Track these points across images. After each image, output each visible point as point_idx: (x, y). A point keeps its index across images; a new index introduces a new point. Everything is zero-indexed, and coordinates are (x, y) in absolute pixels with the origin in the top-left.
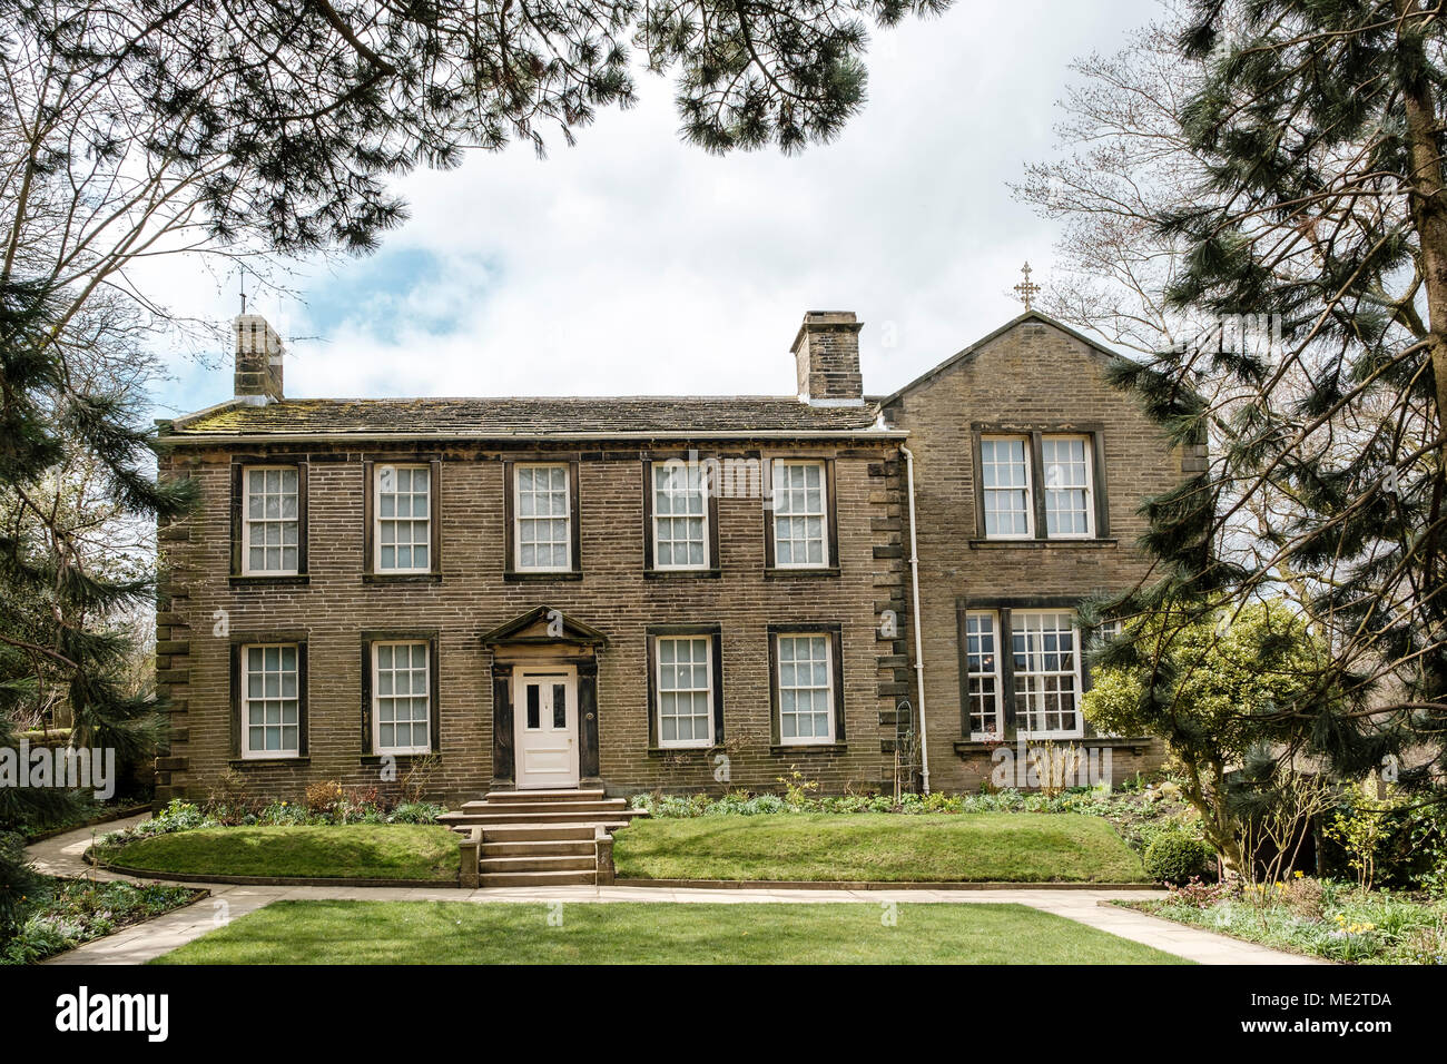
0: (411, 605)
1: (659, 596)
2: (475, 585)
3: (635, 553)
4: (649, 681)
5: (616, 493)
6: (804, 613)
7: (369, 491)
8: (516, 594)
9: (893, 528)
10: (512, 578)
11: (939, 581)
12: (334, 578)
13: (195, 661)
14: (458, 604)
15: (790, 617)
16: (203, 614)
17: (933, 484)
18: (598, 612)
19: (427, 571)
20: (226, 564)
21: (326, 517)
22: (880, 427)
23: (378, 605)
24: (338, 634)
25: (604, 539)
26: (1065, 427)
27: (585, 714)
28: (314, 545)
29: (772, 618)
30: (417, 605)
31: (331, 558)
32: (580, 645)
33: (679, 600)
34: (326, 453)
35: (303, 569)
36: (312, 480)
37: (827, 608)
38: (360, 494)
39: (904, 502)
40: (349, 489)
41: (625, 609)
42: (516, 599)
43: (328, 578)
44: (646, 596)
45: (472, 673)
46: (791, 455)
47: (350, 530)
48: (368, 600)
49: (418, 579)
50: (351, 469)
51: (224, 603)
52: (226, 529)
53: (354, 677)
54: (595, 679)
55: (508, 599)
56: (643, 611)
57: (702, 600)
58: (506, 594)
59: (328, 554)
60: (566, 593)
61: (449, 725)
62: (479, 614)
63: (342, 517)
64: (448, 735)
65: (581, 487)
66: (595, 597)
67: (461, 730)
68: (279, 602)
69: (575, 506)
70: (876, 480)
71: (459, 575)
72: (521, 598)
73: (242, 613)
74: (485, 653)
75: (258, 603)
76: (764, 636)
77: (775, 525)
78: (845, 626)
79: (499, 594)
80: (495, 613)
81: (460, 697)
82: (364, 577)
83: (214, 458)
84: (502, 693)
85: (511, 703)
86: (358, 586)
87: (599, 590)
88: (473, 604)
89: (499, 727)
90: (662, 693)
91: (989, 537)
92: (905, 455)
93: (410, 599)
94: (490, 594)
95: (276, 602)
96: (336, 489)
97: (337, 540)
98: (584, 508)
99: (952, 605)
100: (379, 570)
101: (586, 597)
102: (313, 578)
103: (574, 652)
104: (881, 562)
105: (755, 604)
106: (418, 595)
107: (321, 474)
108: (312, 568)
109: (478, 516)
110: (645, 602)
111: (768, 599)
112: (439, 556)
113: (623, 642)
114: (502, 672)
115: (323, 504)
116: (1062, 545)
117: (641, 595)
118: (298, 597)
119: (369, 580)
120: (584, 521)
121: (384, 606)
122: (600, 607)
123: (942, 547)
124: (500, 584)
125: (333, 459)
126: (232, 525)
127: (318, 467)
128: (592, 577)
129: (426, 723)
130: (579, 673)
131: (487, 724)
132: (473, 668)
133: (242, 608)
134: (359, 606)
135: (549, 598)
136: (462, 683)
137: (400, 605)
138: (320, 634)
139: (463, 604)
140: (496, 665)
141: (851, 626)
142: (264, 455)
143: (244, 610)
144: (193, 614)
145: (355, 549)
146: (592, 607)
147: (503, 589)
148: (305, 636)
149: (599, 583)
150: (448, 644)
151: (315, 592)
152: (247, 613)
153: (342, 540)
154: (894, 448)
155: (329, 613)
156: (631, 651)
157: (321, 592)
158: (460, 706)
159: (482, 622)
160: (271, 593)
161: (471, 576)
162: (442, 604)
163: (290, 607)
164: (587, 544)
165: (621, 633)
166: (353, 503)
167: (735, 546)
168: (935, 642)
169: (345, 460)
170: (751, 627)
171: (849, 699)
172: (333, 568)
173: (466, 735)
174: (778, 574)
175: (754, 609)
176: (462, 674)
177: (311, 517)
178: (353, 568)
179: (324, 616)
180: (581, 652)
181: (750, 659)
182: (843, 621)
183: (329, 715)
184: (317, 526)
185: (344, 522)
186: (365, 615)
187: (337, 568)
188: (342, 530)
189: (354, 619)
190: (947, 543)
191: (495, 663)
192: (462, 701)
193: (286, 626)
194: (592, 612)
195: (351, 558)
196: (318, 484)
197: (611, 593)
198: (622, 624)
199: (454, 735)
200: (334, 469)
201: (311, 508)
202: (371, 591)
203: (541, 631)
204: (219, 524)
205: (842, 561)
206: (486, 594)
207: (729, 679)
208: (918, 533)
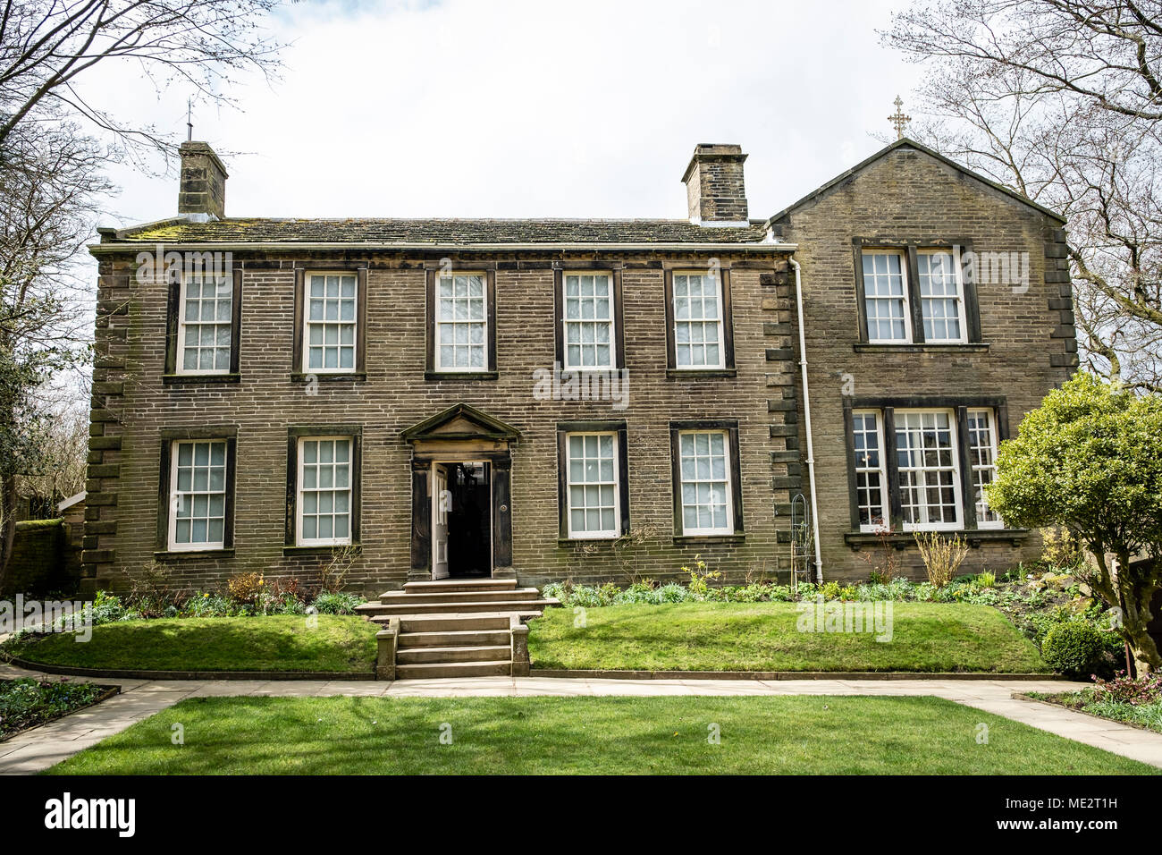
0: (336, 402)
2: (397, 384)
3: (547, 354)
4: (560, 474)
5: (530, 299)
6: (704, 411)
7: (299, 296)
8: (436, 392)
9: (783, 333)
10: (433, 377)
11: (826, 382)
12: (264, 377)
13: (126, 456)
14: (381, 402)
15: (690, 415)
16: (136, 411)
17: (819, 293)
18: (511, 409)
19: (353, 370)
20: (161, 364)
21: (258, 320)
22: (770, 241)
23: (305, 403)
24: (266, 430)
26: (937, 242)
27: (499, 506)
28: (247, 346)
29: (673, 416)
30: (342, 402)
31: (261, 358)
32: (495, 440)
34: (261, 260)
35: (234, 368)
36: (246, 285)
37: (724, 406)
38: (291, 298)
39: (793, 309)
40: (281, 294)
41: (537, 407)
42: (435, 397)
43: (258, 377)
45: (393, 467)
46: (690, 265)
47: (280, 332)
48: (296, 398)
49: (343, 378)
50: (283, 275)
51: (157, 401)
52: (162, 331)
53: (280, 471)
54: (508, 474)
55: (428, 397)
56: (554, 409)
58: (426, 392)
60: (482, 391)
61: (369, 517)
62: (400, 411)
63: (273, 320)
64: (368, 527)
65: (497, 293)
66: (510, 396)
67: (380, 522)
68: (210, 399)
69: (492, 311)
70: (768, 289)
71: (382, 375)
72: (440, 397)
73: (174, 410)
74: (406, 448)
75: (190, 400)
76: (667, 432)
77: (676, 329)
78: (741, 423)
79: (420, 392)
80: (415, 410)
81: (381, 489)
82: (292, 376)
84: (421, 486)
85: (429, 495)
86: (287, 385)
87: (514, 389)
88: (395, 402)
89: (417, 519)
90: (572, 486)
91: (872, 341)
92: (794, 266)
93: (335, 397)
94: (412, 392)
95: (207, 399)
97: (268, 342)
98: (500, 312)
99: (839, 405)
100: (307, 369)
101: (501, 396)
102: (243, 377)
103: (490, 446)
104: (774, 364)
105: (657, 403)
106: (344, 393)
107: (255, 280)
108: (243, 367)
109: (401, 320)
111: (669, 398)
112: (364, 356)
113: (536, 437)
114: (421, 467)
116: (938, 350)
118: (229, 395)
120: (500, 324)
121: (311, 403)
123: (827, 350)
124: (421, 384)
125: (267, 266)
126: (168, 326)
127: (252, 274)
128: (507, 376)
129: (347, 516)
130: (494, 466)
131: (406, 516)
132: (394, 463)
133: (175, 405)
134: (287, 403)
135: (466, 397)
136: (383, 477)
137: (327, 402)
138: (249, 430)
139: (386, 402)
140: (416, 460)
141: (746, 423)
143: (176, 407)
144: (126, 411)
145: (285, 349)
146: (507, 405)
147: (423, 388)
148: (234, 432)
149: (514, 383)
150: (371, 440)
151: (245, 390)
152: (179, 410)
153: (272, 341)
154: (784, 260)
155: (258, 410)
156: (543, 446)
157: (251, 390)
158: (381, 499)
159: (404, 419)
160: (203, 391)
161: (393, 375)
162: (366, 402)
163: (221, 404)
164: (503, 346)
165: (534, 429)
166: (284, 307)
167: (639, 349)
168: (824, 439)
169: (278, 267)
170: (655, 423)
171: (746, 492)
172: (263, 368)
173: (385, 527)
174: (679, 375)
175: (657, 407)
176: (383, 468)
177: (244, 320)
178: (282, 368)
179: (254, 412)
180: (495, 446)
181: (654, 454)
182: (739, 418)
183: (255, 508)
184: (250, 328)
185: (275, 324)
186: (292, 412)
187: (267, 368)
188: (273, 332)
189: (282, 416)
190: (833, 346)
191: (415, 458)
192: (383, 494)
193: (217, 422)
194: (507, 409)
195: (280, 358)
196: (252, 289)
197: (524, 391)
198: (534, 421)
199: (375, 527)
200: (267, 275)
201: (244, 311)
202: (299, 389)
203: (459, 427)
204: (156, 326)
205: (738, 363)
206: (408, 392)
207: (634, 473)
208: (806, 338)
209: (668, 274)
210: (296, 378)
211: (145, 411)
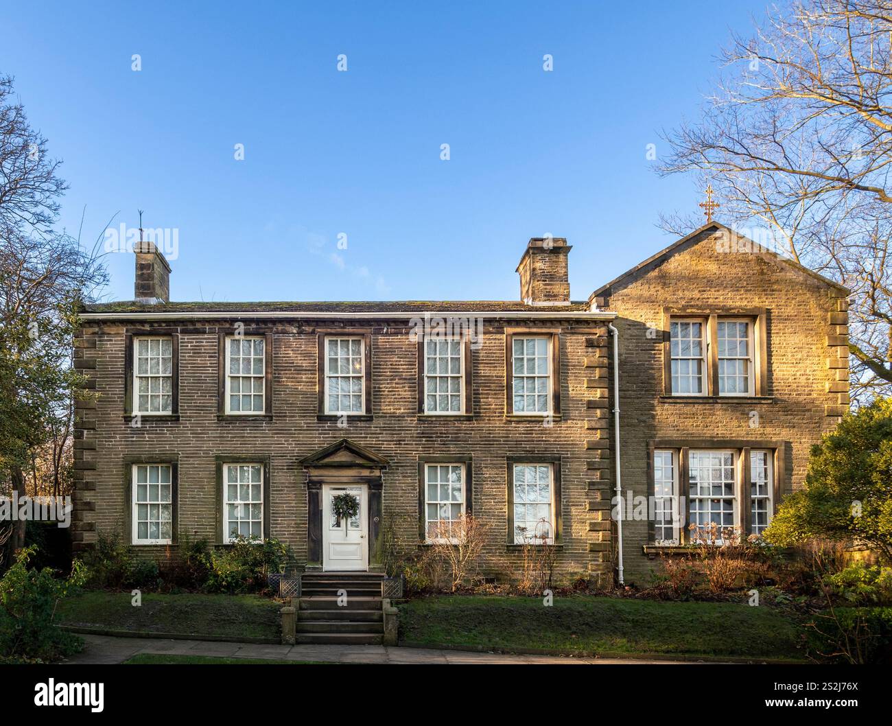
0: (250, 437)
1: (428, 433)
2: (296, 423)
3: (411, 402)
4: (420, 495)
5: (398, 357)
6: (534, 448)
7: (222, 354)
8: (326, 430)
9: (601, 386)
10: (322, 418)
11: (635, 426)
12: (197, 417)
13: (99, 475)
14: (284, 437)
15: (523, 451)
16: (106, 441)
17: (632, 354)
18: (383, 444)
19: (263, 413)
20: (121, 406)
21: (191, 373)
22: (594, 311)
23: (228, 437)
24: (200, 457)
25: (389, 391)
26: (735, 311)
27: (373, 518)
28: (184, 393)
29: (510, 451)
30: (255, 437)
31: (194, 403)
32: (370, 468)
33: (442, 437)
34: (192, 327)
35: (175, 410)
36: (182, 346)
37: (551, 444)
38: (215, 357)
39: (611, 367)
40: (208, 353)
41: (403, 443)
42: (325, 434)
43: (193, 417)
44: (418, 433)
45: (293, 487)
46: (527, 330)
47: (209, 383)
48: (220, 433)
49: (255, 419)
50: (209, 338)
51: (120, 434)
52: (121, 381)
53: (209, 487)
54: (380, 493)
55: (319, 434)
56: (416, 444)
57: (459, 437)
58: (318, 430)
59: (192, 400)
60: (361, 430)
61: (276, 524)
62: (299, 444)
63: (202, 373)
64: (276, 531)
65: (373, 353)
66: (382, 434)
67: (285, 527)
68: (158, 434)
69: (368, 367)
70: (590, 350)
71: (285, 416)
72: (329, 434)
73: (132, 441)
74: (304, 472)
75: (143, 434)
76: (504, 464)
77: (513, 383)
78: (564, 458)
79: (314, 430)
80: (309, 444)
81: (285, 503)
82: (218, 416)
83: (113, 330)
84: (315, 501)
85: (320, 509)
86: (215, 423)
87: (384, 429)
88: (295, 437)
89: (312, 526)
90: (429, 504)
91: (674, 394)
92: (612, 331)
93: (250, 433)
94: (307, 430)
95: (156, 434)
96: (198, 353)
97: (199, 390)
98: (374, 368)
99: (643, 444)
100: (228, 411)
101: (375, 434)
102: (182, 417)
103: (366, 473)
104: (592, 411)
105: (497, 441)
106: (255, 430)
107: (188, 342)
108: (181, 410)
109: (298, 374)
110: (417, 437)
111: (507, 437)
112: (271, 402)
113: (402, 466)
114: (314, 487)
115: (189, 364)
116: (730, 401)
117: (414, 433)
118: (172, 430)
119: (221, 418)
120: (375, 378)
121: (232, 437)
122: (386, 441)
123: (636, 401)
124: (314, 423)
125: (197, 332)
126: (126, 378)
127: (186, 337)
128: (381, 419)
129: (260, 522)
130: (370, 488)
131: (303, 524)
132: (294, 483)
133: (133, 437)
134: (214, 437)
135: (348, 434)
136: (286, 494)
137: (243, 437)
138: (187, 457)
139: (288, 437)
140: (311, 481)
141: (568, 458)
142: (147, 328)
143: (134, 439)
144: (99, 441)
145: (211, 396)
146: (379, 441)
147: (315, 427)
148: (176, 458)
149: (385, 424)
150: (277, 466)
151: (183, 427)
152: (136, 441)
153: (203, 390)
154: (605, 325)
155: (193, 442)
156: (407, 473)
157: (188, 427)
158: (284, 510)
159: (301, 450)
160: (153, 427)
161: (293, 416)
162: (273, 437)
163: (166, 437)
164: (377, 395)
165: (400, 460)
166: (211, 364)
167: (484, 398)
168: (629, 471)
169: (204, 333)
170: (494, 457)
171: (565, 512)
172: (197, 410)
173: (288, 531)
174: (515, 419)
175: (496, 444)
176: (286, 487)
177: (181, 373)
178: (210, 410)
179: (190, 444)
180: (371, 473)
181: (493, 481)
182: (562, 454)
183: (193, 515)
184: (186, 380)
185: (204, 377)
186: (218, 444)
187: (199, 410)
188: (203, 383)
189: (212, 447)
190: (641, 398)
191: (310, 480)
192: (286, 507)
193: (163, 450)
194: (379, 444)
195: (208, 403)
196: (186, 349)
197: (393, 430)
198: (401, 453)
199: (280, 531)
200: (197, 339)
201: (181, 367)
202: (223, 427)
203: (342, 457)
204: (117, 378)
205: (563, 410)
206: (304, 430)
207: (478, 495)
208: (619, 391)
209: (509, 338)
210: (220, 418)
211: (112, 441)
